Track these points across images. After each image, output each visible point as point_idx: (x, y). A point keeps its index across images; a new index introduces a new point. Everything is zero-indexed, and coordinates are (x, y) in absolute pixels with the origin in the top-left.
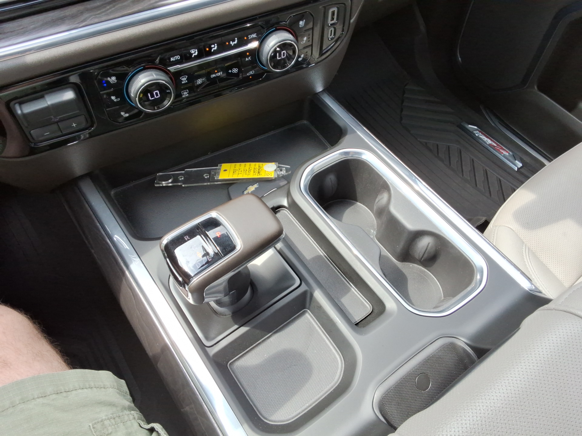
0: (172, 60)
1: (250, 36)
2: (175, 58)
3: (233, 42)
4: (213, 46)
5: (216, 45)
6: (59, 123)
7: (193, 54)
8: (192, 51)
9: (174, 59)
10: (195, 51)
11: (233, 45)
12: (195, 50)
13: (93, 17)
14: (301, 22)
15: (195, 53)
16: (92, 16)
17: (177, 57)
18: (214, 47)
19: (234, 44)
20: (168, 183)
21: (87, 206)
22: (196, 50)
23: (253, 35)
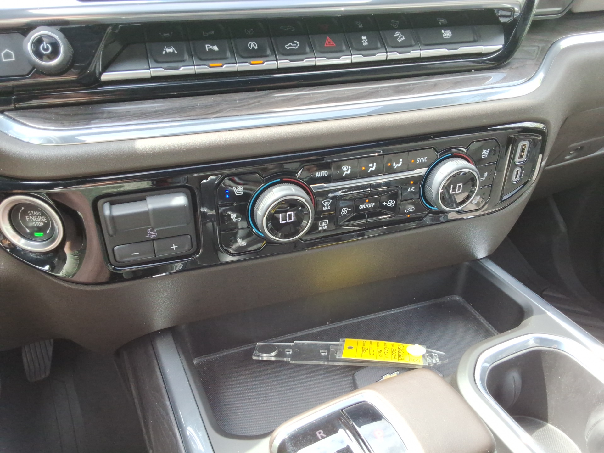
0: (318, 175)
1: (419, 160)
2: (322, 173)
3: (396, 164)
4: (371, 165)
5: (375, 164)
6: (154, 241)
7: (345, 171)
8: (344, 168)
9: (320, 175)
10: (348, 169)
11: (395, 168)
12: (348, 167)
13: (232, 109)
14: (485, 151)
15: (347, 171)
16: (230, 108)
17: (324, 173)
18: (372, 167)
19: (397, 166)
20: (271, 356)
21: (158, 373)
22: (350, 167)
23: (423, 158)
